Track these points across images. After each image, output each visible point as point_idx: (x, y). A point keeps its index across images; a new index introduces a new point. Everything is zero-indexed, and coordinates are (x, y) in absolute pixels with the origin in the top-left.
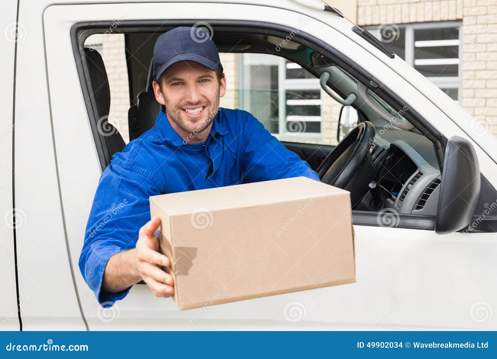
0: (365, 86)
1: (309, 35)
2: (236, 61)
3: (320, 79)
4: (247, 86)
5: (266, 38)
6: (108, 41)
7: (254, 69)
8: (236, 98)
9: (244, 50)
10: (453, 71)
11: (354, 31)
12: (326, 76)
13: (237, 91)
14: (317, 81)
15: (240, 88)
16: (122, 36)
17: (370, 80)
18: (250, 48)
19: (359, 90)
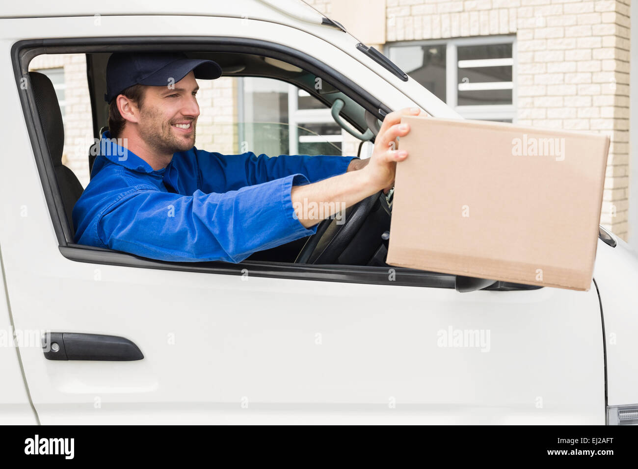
0: (374, 116)
1: (306, 54)
2: (235, 88)
3: (332, 108)
4: (249, 118)
5: (264, 59)
6: (71, 63)
7: (258, 97)
8: (235, 134)
9: (237, 73)
10: (505, 98)
11: (358, 48)
12: (339, 104)
13: (237, 125)
14: (328, 111)
15: (241, 121)
16: (82, 57)
17: (378, 107)
18: (243, 71)
19: (367, 120)
